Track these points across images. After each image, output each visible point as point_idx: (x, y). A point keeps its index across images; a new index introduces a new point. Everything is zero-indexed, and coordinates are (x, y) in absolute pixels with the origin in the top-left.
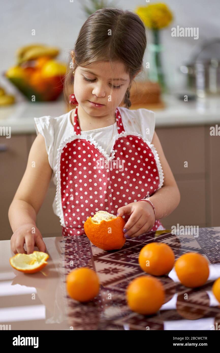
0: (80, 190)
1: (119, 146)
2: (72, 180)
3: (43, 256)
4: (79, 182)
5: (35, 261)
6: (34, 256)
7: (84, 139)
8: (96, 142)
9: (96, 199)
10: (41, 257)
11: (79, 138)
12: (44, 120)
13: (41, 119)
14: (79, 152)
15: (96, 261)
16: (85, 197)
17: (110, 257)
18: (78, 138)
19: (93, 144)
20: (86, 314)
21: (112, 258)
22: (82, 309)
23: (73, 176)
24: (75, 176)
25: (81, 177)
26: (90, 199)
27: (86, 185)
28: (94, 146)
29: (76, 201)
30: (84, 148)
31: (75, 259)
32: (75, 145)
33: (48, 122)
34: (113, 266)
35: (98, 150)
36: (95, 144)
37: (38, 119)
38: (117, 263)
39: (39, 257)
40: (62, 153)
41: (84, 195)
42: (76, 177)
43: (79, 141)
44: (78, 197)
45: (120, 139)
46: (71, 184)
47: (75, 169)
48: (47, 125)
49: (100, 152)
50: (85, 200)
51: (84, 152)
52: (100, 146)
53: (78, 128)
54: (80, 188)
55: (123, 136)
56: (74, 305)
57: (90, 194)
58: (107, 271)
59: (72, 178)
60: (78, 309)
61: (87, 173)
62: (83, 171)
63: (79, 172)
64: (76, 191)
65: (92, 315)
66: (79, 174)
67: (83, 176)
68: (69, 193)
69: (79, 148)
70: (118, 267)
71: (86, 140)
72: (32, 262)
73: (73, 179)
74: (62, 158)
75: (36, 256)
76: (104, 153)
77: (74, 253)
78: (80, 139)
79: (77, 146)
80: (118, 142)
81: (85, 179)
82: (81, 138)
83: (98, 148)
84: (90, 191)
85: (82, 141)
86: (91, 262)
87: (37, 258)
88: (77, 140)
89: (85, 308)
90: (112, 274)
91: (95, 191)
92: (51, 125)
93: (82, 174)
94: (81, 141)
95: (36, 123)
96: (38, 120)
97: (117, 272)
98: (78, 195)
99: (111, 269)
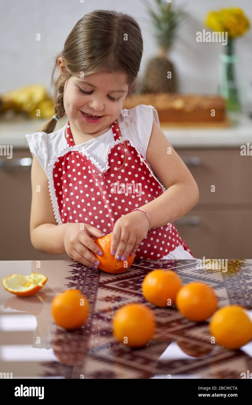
0: (78, 208)
1: (116, 154)
2: (68, 197)
3: (41, 279)
4: (75, 198)
5: (31, 283)
6: (31, 278)
7: (77, 151)
8: (88, 153)
9: (96, 216)
10: (38, 279)
11: (73, 150)
12: (36, 136)
13: (33, 135)
14: (73, 166)
15: (101, 288)
16: (84, 214)
17: (117, 285)
18: (71, 151)
19: (85, 156)
20: (68, 343)
21: (119, 286)
22: (66, 337)
23: (69, 193)
24: (71, 192)
25: (77, 193)
26: (89, 215)
27: (83, 201)
28: (86, 157)
29: (75, 220)
30: (78, 161)
31: (79, 284)
32: (68, 159)
33: (40, 139)
34: (117, 294)
35: (90, 161)
36: (87, 155)
37: (29, 135)
38: (122, 291)
39: (36, 279)
40: (53, 169)
41: (82, 213)
42: (72, 194)
43: (73, 154)
44: (77, 216)
45: (116, 146)
46: (68, 201)
47: (71, 185)
48: (39, 142)
49: (92, 163)
50: (84, 218)
51: (78, 165)
52: (92, 157)
53: (71, 140)
54: (78, 205)
55: (120, 142)
56: (59, 332)
57: (89, 210)
58: (108, 299)
59: (68, 195)
60: (61, 337)
61: (82, 187)
62: (78, 186)
63: (74, 187)
64: (74, 208)
65: (74, 344)
66: (75, 190)
67: (80, 192)
68: (67, 211)
69: (73, 162)
70: (122, 295)
71: (78, 152)
72: (28, 284)
73: (70, 196)
74: (54, 174)
75: (33, 278)
76: (97, 164)
77: (80, 278)
78: (74, 152)
79: (71, 159)
80: (114, 150)
81: (82, 195)
82: (74, 150)
83: (90, 160)
84: (89, 207)
85: (76, 153)
86: (95, 289)
87: (33, 280)
88: (70, 153)
89: (70, 336)
90: (113, 303)
91: (94, 207)
92: (43, 141)
93: (78, 189)
94: (74, 154)
95: (28, 140)
96: (30, 137)
97: (118, 301)
98: (76, 213)
99: (113, 297)
